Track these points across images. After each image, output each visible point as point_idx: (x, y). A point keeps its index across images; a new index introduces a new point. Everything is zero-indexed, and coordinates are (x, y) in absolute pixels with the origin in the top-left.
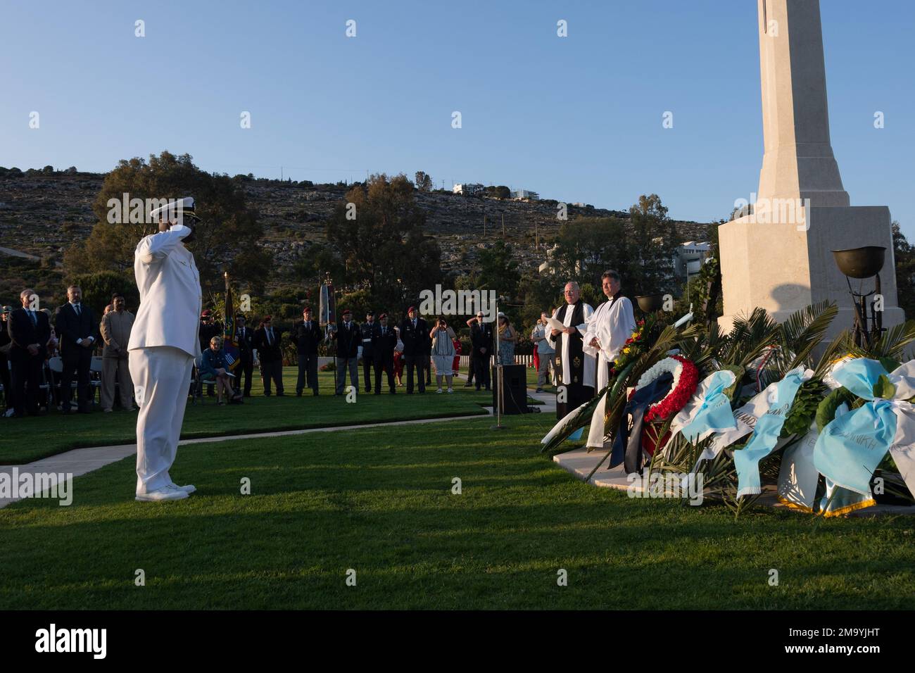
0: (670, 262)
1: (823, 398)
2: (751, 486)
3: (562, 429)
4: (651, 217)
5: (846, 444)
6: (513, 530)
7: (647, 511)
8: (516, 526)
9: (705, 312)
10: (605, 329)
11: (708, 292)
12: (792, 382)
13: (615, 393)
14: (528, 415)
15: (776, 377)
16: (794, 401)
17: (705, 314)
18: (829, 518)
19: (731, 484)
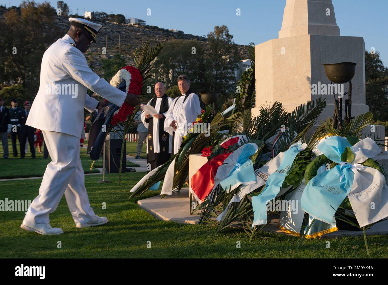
0: (233, 73)
1: (310, 162)
2: (261, 219)
3: (145, 182)
4: (221, 41)
5: (321, 192)
6: (99, 250)
7: (193, 237)
8: (103, 247)
9: (243, 104)
10: (182, 115)
11: (246, 91)
12: (293, 151)
13: (181, 158)
14: (126, 173)
15: (284, 148)
16: (293, 164)
17: (243, 106)
18: (309, 239)
19: (249, 218)
